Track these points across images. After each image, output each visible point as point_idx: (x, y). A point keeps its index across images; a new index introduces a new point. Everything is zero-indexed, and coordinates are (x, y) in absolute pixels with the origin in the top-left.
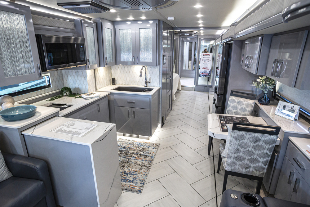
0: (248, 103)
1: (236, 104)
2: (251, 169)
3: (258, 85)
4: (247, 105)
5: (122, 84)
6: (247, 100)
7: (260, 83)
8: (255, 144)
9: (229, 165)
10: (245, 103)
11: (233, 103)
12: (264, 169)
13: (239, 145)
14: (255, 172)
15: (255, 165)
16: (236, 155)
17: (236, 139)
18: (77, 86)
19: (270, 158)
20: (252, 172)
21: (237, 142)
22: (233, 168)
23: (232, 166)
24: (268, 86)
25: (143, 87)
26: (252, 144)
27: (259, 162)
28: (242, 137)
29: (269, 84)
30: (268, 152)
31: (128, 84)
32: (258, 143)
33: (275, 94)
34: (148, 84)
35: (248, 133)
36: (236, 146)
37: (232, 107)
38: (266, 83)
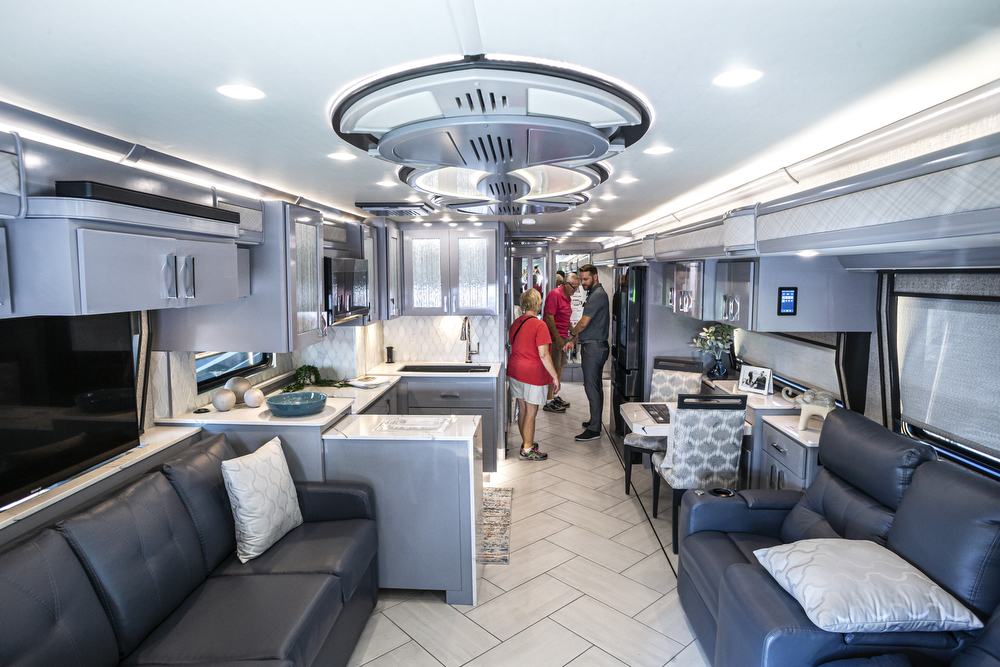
0: (690, 380)
1: (667, 384)
2: (715, 478)
3: (703, 345)
4: (690, 383)
5: (410, 360)
6: (687, 373)
7: (706, 340)
8: (716, 429)
9: (678, 477)
10: (684, 379)
11: (662, 383)
12: (733, 474)
13: (692, 435)
14: (722, 482)
15: (720, 469)
16: (688, 455)
17: (686, 425)
18: (327, 363)
19: (740, 452)
20: (718, 483)
21: (688, 430)
22: (686, 481)
23: (684, 478)
24: (720, 345)
25: (463, 364)
26: (711, 431)
27: (724, 461)
28: (695, 420)
29: (721, 341)
30: (736, 441)
31: (425, 360)
32: (719, 427)
33: (735, 361)
34: (474, 357)
35: (702, 411)
36: (687, 438)
37: (661, 390)
38: (717, 340)
